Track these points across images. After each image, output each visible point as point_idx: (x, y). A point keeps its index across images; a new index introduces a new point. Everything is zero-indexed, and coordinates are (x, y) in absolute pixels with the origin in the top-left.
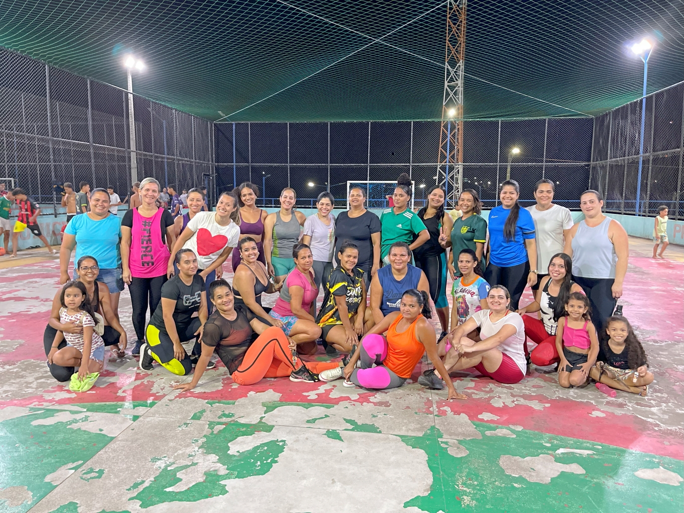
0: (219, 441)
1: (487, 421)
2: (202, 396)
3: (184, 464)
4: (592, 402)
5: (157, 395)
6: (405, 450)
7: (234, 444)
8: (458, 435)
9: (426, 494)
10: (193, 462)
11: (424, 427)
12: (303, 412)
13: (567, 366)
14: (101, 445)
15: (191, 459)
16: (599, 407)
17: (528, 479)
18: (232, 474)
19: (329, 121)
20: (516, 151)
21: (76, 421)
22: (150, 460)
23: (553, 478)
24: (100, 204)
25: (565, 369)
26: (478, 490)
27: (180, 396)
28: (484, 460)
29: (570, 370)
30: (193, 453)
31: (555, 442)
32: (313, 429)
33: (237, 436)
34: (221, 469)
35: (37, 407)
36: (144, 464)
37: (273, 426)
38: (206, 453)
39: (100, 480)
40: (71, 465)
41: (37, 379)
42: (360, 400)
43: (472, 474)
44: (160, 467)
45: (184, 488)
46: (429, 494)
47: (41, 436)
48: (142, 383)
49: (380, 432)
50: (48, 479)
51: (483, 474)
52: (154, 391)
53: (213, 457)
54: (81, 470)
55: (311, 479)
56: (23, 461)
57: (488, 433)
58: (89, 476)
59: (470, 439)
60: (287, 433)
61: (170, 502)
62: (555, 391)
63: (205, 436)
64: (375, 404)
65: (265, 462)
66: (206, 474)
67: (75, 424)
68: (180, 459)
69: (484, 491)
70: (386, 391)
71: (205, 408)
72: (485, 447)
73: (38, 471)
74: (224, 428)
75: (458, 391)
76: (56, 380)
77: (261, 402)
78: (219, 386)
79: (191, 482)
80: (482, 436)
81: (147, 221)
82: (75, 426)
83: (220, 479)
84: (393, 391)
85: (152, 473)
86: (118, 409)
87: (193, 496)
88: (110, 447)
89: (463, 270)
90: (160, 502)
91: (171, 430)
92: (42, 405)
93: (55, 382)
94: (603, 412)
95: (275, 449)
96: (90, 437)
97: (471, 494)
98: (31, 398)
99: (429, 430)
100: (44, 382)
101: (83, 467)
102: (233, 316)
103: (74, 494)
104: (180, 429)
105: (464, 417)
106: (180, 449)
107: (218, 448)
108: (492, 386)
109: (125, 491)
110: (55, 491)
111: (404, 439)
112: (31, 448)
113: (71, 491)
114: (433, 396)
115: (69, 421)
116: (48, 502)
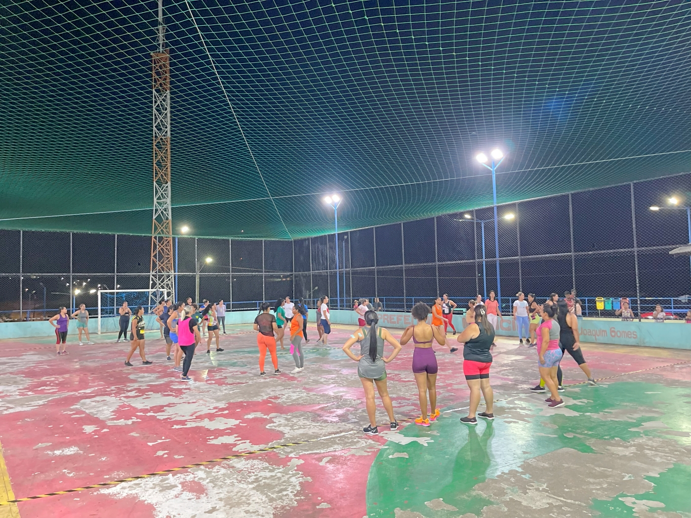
20: (209, 260)
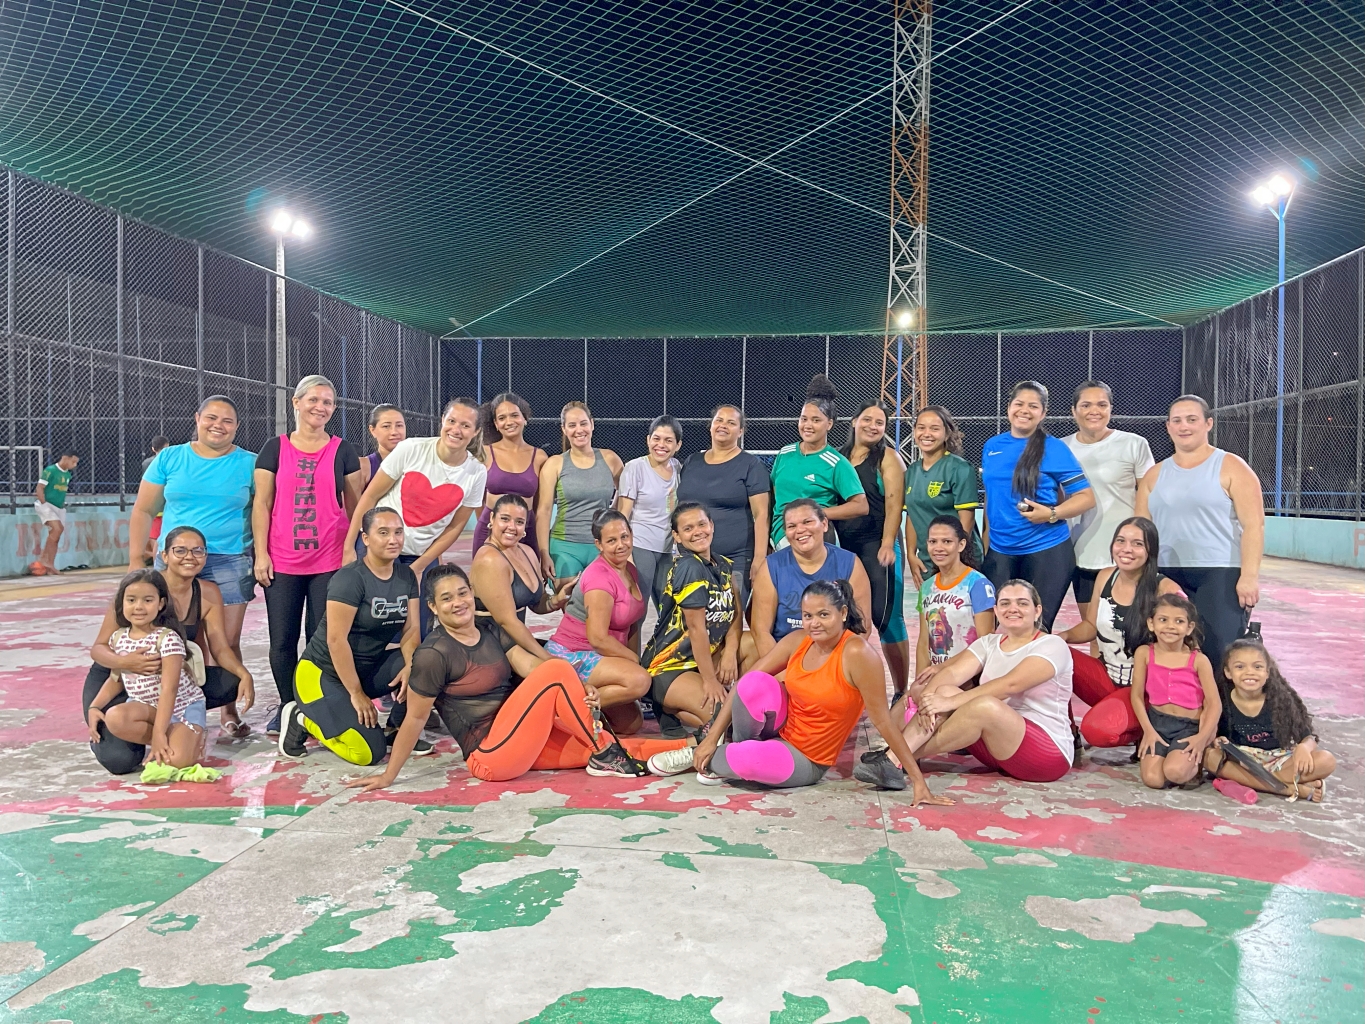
0: (439, 869)
1: (996, 841)
2: (408, 798)
3: (366, 908)
4: (1211, 811)
5: (313, 796)
6: (826, 886)
7: (470, 875)
8: (937, 862)
9: (874, 958)
10: (384, 905)
11: (866, 849)
12: (614, 823)
13: (1158, 744)
14: (195, 876)
15: (381, 900)
16: (1227, 819)
17: (1087, 936)
18: (466, 924)
19: (666, 335)
21: (144, 837)
22: (295, 901)
23: (1141, 934)
24: (218, 426)
25: (1153, 751)
26: (983, 952)
27: (360, 798)
28: (992, 903)
29: (1164, 753)
30: (386, 890)
31: (1140, 875)
32: (634, 852)
33: (479, 862)
34: (442, 916)
35: (66, 813)
36: (282, 906)
37: (553, 846)
38: (411, 890)
39: (190, 933)
40: (129, 909)
41: (68, 770)
42: (731, 806)
43: (970, 926)
44: (316, 913)
45: (364, 947)
46: (880, 959)
47: (70, 860)
48: (284, 777)
49: (774, 857)
50: (80, 930)
51: (990, 926)
52: (307, 789)
53: (428, 897)
54: (151, 916)
55: (632, 933)
56: (32, 900)
57: (999, 860)
58: (165, 927)
59: (961, 868)
60: (581, 857)
61: (335, 969)
62: (1133, 794)
63: (410, 862)
64: (763, 812)
65: (535, 904)
66: (410, 923)
67: (142, 842)
68: (358, 899)
69: (996, 954)
70: (785, 791)
71: (413, 818)
72: (993, 882)
73: (61, 918)
74: (451, 850)
75: (933, 792)
76: (107, 771)
77: (528, 807)
78: (443, 783)
79: (379, 937)
80: (987, 864)
81: (309, 461)
82: (141, 845)
83: (441, 932)
84: (801, 791)
85: (299, 921)
86: (232, 819)
87: (385, 959)
88: (212, 878)
89: (939, 557)
90: (310, 970)
91: (340, 853)
92: (77, 811)
93: (105, 775)
94: (1236, 827)
95: (557, 884)
96: (172, 864)
97: (968, 958)
98: (54, 800)
99: (875, 854)
100: (81, 776)
101: (156, 912)
102: (473, 637)
103: (134, 956)
104: (360, 851)
105: (947, 834)
106: (359, 883)
107: (436, 881)
108: (1003, 784)
109: (241, 951)
110: (94, 950)
111: (823, 867)
112: (49, 878)
113: (127, 951)
114: (883, 800)
115: (130, 837)
116: (78, 968)
